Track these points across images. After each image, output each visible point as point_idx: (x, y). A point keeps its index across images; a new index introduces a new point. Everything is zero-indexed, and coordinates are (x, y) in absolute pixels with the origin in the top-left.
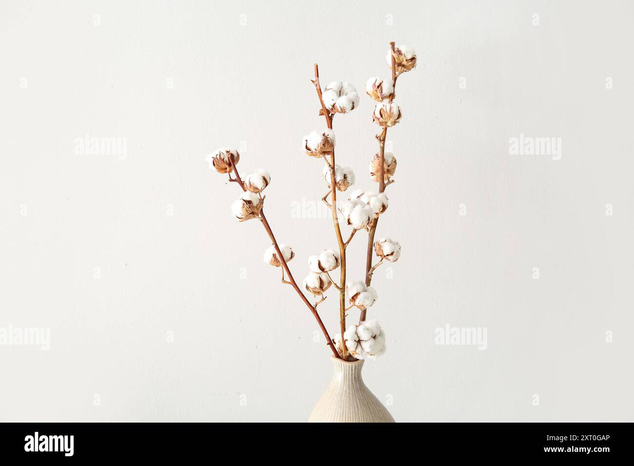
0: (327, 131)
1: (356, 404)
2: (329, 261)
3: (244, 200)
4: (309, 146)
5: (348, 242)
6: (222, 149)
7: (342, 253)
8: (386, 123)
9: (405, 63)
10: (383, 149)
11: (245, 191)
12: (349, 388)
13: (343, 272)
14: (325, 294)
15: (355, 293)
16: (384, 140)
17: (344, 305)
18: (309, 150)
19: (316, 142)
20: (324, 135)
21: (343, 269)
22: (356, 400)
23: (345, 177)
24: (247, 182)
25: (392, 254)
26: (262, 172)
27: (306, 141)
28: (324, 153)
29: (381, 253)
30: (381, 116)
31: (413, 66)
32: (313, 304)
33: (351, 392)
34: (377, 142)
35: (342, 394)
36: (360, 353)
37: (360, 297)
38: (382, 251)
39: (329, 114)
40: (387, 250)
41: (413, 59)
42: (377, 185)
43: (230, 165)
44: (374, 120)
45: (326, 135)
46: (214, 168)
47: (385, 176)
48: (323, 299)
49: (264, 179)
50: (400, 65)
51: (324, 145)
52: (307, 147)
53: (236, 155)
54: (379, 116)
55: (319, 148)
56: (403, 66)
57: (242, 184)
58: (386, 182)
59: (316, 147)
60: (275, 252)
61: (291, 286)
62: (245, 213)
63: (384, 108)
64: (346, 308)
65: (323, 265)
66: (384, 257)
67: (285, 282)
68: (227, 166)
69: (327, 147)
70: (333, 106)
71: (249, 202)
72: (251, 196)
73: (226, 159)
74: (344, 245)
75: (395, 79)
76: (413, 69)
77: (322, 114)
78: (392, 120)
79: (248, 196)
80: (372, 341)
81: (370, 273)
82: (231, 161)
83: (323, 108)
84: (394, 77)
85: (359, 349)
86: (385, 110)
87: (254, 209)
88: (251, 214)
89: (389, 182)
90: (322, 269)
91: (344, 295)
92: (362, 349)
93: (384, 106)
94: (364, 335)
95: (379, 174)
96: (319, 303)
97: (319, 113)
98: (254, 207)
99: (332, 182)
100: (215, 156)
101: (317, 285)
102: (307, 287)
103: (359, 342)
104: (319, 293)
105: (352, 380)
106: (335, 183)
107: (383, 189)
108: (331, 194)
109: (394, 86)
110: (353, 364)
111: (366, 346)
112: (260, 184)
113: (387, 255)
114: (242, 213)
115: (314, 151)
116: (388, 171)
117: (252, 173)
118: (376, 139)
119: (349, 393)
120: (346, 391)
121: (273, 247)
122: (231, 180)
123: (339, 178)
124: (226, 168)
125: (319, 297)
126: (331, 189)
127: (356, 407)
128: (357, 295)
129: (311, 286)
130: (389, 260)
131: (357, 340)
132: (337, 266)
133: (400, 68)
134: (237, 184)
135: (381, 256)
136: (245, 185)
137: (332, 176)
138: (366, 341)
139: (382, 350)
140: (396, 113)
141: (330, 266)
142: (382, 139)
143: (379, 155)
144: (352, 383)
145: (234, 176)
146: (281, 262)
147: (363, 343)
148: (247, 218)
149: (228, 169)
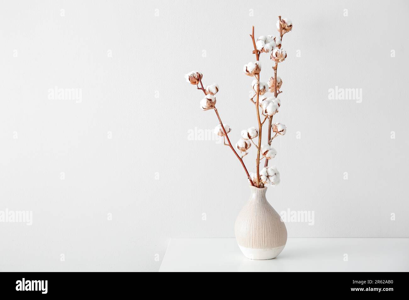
0: (257, 62)
1: (263, 210)
2: (253, 133)
3: (208, 99)
4: (248, 69)
5: (263, 123)
6: (194, 72)
7: (260, 128)
8: (278, 60)
9: (287, 28)
10: (276, 74)
11: (206, 95)
12: (260, 202)
13: (260, 140)
14: (247, 151)
15: (266, 150)
16: (276, 70)
17: (259, 157)
18: (248, 72)
19: (251, 67)
20: (256, 64)
21: (260, 138)
22: (264, 208)
23: (264, 87)
24: (207, 90)
25: (283, 131)
26: (215, 85)
27: (247, 67)
28: (256, 74)
29: (276, 131)
30: (277, 56)
31: (290, 30)
32: (241, 157)
33: (261, 204)
34: (273, 70)
35: (256, 205)
36: (268, 182)
37: (268, 152)
38: (277, 129)
39: (258, 53)
40: (280, 129)
41: (291, 26)
42: (273, 94)
43: (198, 80)
44: (271, 58)
45: (257, 64)
46: (189, 82)
47: (277, 89)
48: (246, 154)
49: (217, 88)
50: (284, 28)
51: (256, 69)
52: (247, 71)
53: (201, 75)
54: (275, 56)
55: (254, 71)
56: (286, 29)
57: (204, 91)
58: (278, 92)
59: (252, 71)
60: (221, 128)
61: (229, 147)
62: (208, 106)
63: (278, 52)
64: (260, 159)
65: (250, 134)
66: (277, 132)
67: (226, 144)
68: (197, 81)
69: (257, 71)
70: (263, 48)
71: (210, 100)
72: (211, 97)
73: (196, 77)
74: (261, 125)
75: (282, 36)
76: (290, 31)
77: (254, 53)
78: (282, 58)
79: (209, 96)
80: (275, 177)
81: (270, 141)
82: (199, 78)
83: (255, 49)
84: (281, 35)
85: (268, 180)
86: (279, 53)
87: (212, 104)
88: (210, 106)
89: (280, 92)
90: (250, 137)
91: (260, 152)
92: (270, 180)
93: (278, 51)
94: (271, 173)
95: (274, 88)
96: (244, 156)
97: (252, 53)
98: (212, 102)
99: (257, 90)
100: (190, 75)
101: (244, 146)
102: (238, 147)
103: (268, 176)
104: (244, 150)
105: (261, 198)
106: (259, 90)
107: (276, 95)
108: (257, 95)
109: (281, 40)
110: (262, 189)
111: (272, 179)
112: (214, 91)
113: (280, 131)
114: (206, 105)
115: (251, 72)
116: (278, 86)
117: (210, 85)
118: (272, 69)
119: (260, 205)
120: (258, 203)
121: (220, 125)
122: (199, 89)
123: (261, 88)
124: (196, 82)
125: (244, 153)
126: (257, 93)
127: (264, 211)
128: (267, 151)
129: (240, 146)
130: (281, 134)
131: (267, 175)
132: (257, 136)
133: (284, 30)
134: (202, 91)
135: (276, 132)
136: (206, 91)
137: (258, 87)
138: (272, 176)
139: (279, 182)
140: (284, 55)
141: (254, 136)
142: (275, 69)
143: (274, 78)
144: (261, 199)
145: (200, 86)
146: (224, 133)
147: (270, 177)
148: (209, 108)
149: (197, 82)
